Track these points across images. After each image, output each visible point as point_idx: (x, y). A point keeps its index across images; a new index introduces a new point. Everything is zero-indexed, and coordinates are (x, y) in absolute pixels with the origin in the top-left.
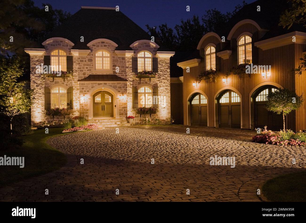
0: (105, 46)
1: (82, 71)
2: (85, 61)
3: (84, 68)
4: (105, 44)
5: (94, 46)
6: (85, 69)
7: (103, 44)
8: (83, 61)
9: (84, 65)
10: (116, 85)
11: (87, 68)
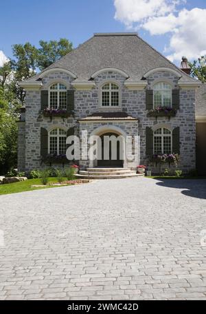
0: (112, 77)
1: (85, 108)
2: (89, 96)
3: (87, 104)
4: (113, 74)
5: (100, 77)
6: (89, 106)
7: (110, 75)
8: (86, 96)
9: (88, 101)
10: (124, 125)
11: (91, 105)
